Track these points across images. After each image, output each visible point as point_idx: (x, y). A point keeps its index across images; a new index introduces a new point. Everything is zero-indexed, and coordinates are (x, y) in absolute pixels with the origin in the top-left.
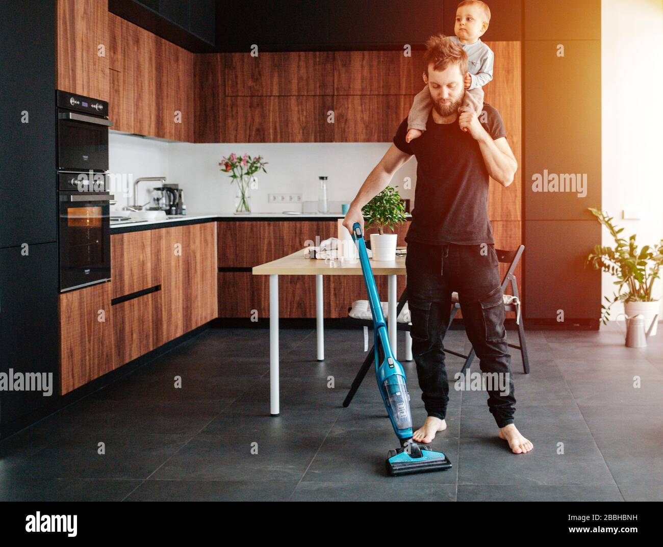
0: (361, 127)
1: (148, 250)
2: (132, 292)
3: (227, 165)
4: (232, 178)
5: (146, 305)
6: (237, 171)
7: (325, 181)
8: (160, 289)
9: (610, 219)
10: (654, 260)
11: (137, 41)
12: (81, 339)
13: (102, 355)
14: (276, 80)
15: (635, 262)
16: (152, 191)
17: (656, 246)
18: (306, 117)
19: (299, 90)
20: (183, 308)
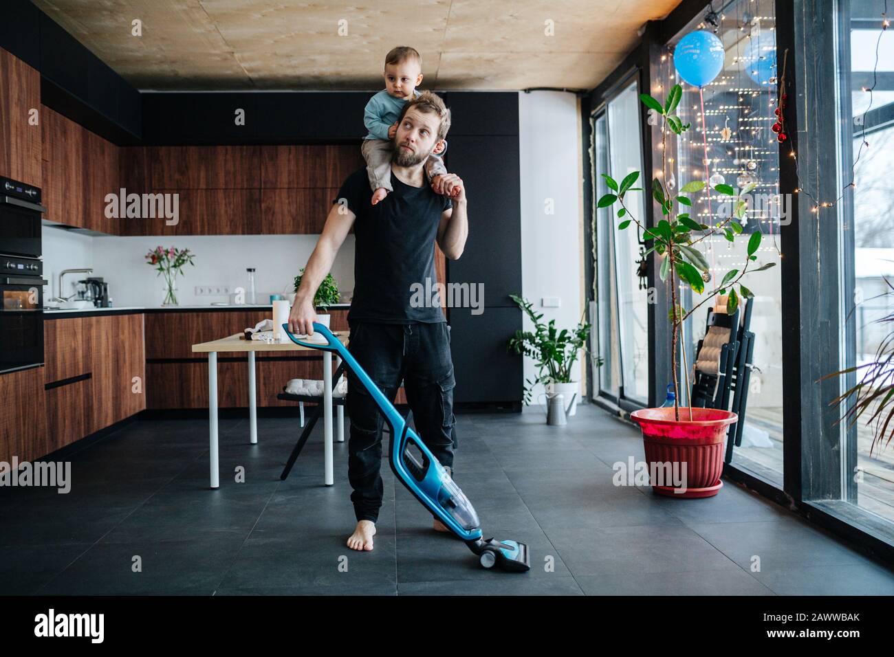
0: (288, 219)
1: (79, 337)
2: (65, 378)
3: (153, 258)
4: (158, 271)
5: (78, 392)
6: (165, 264)
7: (252, 273)
8: (91, 377)
9: (530, 306)
10: (572, 342)
11: (65, 133)
12: (16, 422)
13: (36, 438)
14: (203, 174)
15: (554, 345)
16: (77, 284)
17: (573, 331)
18: (233, 210)
19: (226, 183)
20: (113, 398)
